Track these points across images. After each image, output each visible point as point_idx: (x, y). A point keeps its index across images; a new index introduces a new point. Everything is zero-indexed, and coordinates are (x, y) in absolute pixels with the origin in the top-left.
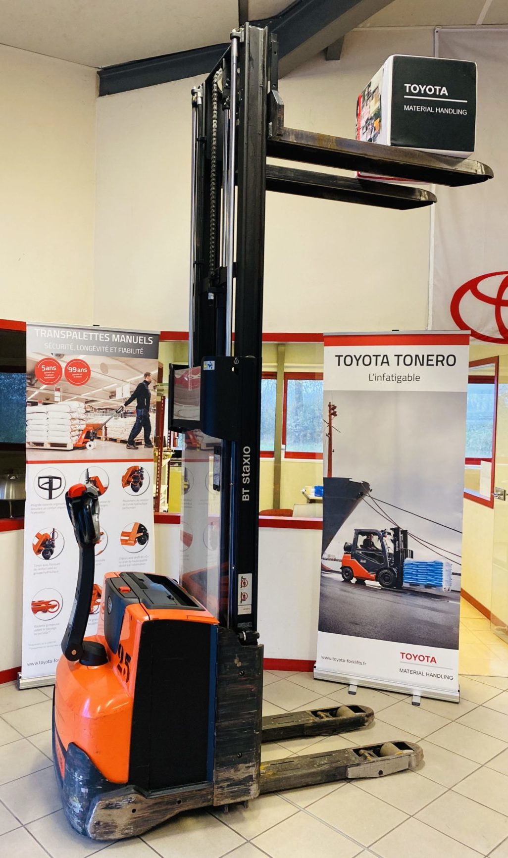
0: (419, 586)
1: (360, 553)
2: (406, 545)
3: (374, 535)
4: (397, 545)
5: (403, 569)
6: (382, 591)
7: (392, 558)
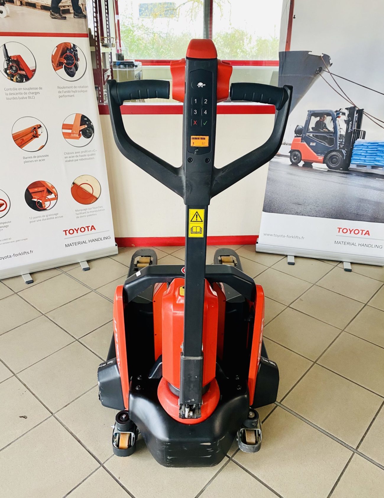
0: (366, 167)
1: (311, 135)
2: (359, 126)
3: (327, 116)
4: (350, 126)
5: (352, 150)
6: (328, 173)
7: (343, 140)
